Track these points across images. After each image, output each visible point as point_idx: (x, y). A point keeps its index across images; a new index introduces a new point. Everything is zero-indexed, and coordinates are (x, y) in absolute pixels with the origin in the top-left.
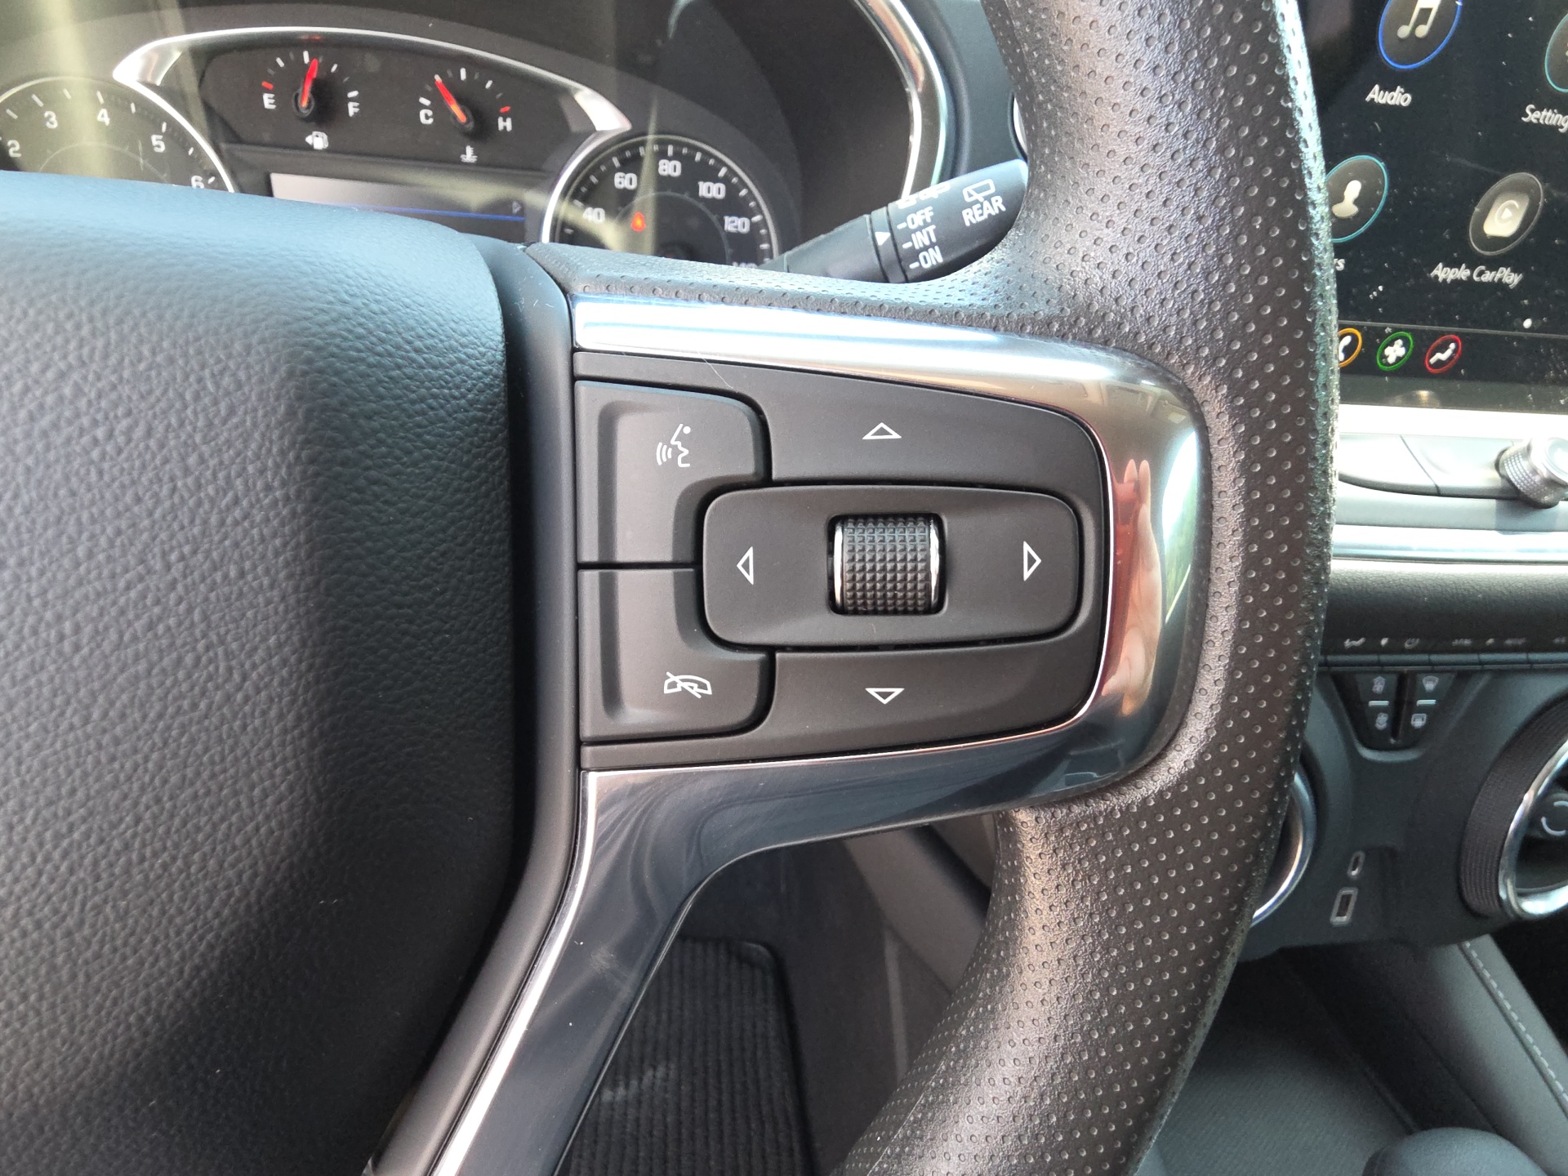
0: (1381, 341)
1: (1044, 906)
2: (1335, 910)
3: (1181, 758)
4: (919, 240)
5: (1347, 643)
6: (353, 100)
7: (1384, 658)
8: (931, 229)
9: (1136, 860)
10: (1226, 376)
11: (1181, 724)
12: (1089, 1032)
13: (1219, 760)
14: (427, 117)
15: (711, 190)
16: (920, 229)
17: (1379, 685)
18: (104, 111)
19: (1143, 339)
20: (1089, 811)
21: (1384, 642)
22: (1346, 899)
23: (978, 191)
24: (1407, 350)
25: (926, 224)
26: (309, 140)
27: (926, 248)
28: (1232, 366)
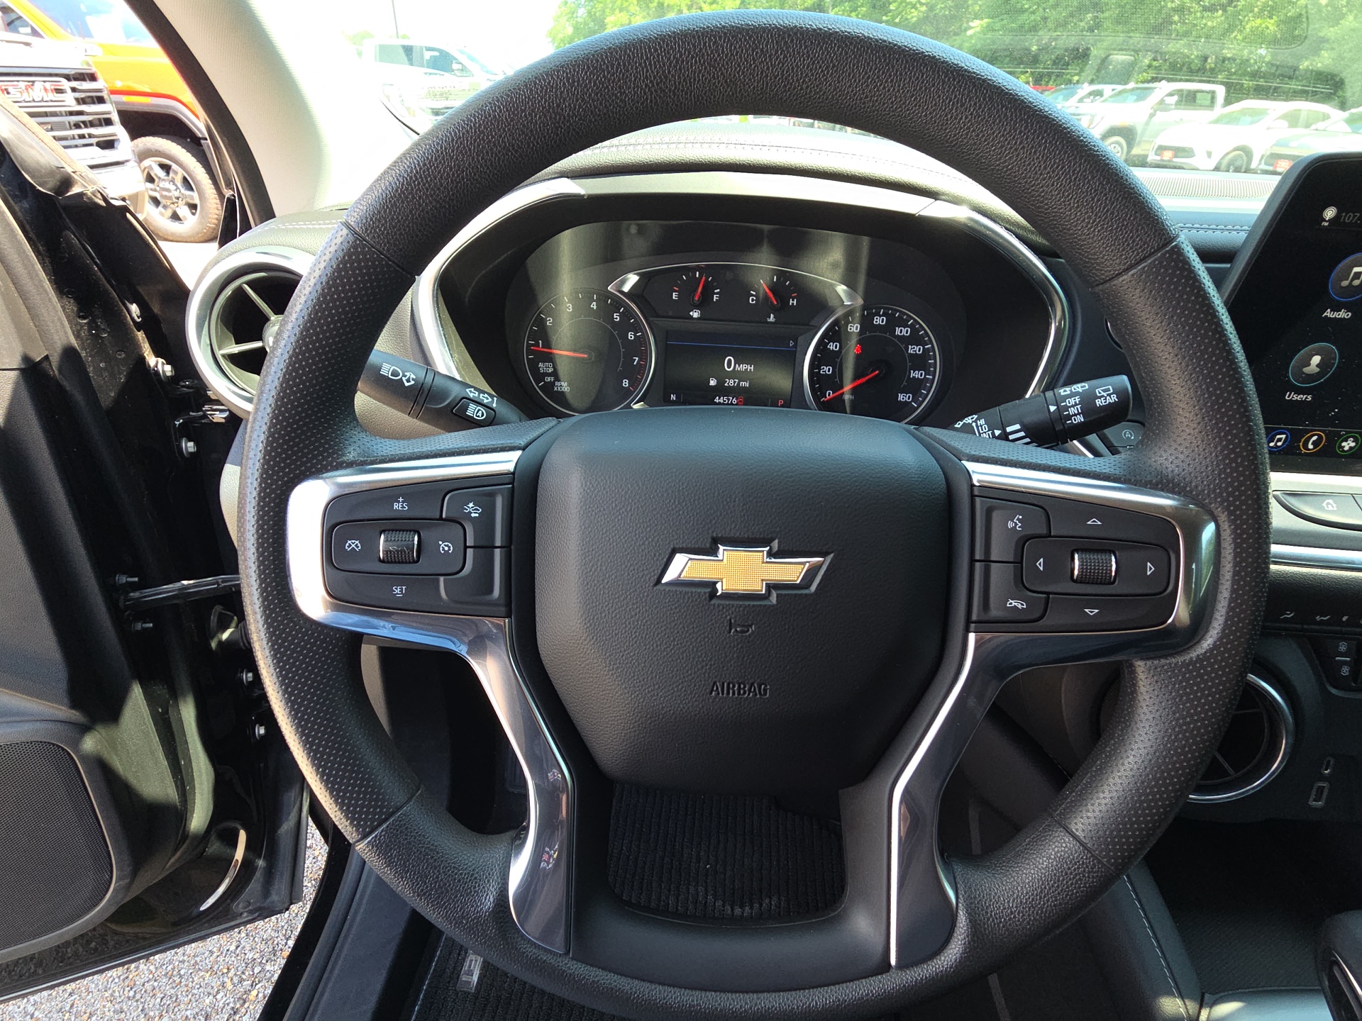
0: (1339, 439)
1: (1147, 697)
2: (1313, 796)
3: (1208, 642)
4: (1072, 411)
5: (1318, 618)
6: (717, 293)
7: (1344, 629)
8: (1079, 407)
9: (1187, 680)
10: (1227, 508)
11: (1207, 631)
12: (1166, 744)
13: (1222, 644)
14: (753, 300)
15: (902, 331)
16: (1073, 406)
17: (1343, 647)
18: (595, 303)
19: (1194, 493)
20: (1168, 662)
21: (1345, 619)
22: (1321, 790)
23: (1104, 391)
24: (1357, 444)
25: (1076, 404)
26: (691, 313)
27: (1075, 415)
28: (1229, 506)
